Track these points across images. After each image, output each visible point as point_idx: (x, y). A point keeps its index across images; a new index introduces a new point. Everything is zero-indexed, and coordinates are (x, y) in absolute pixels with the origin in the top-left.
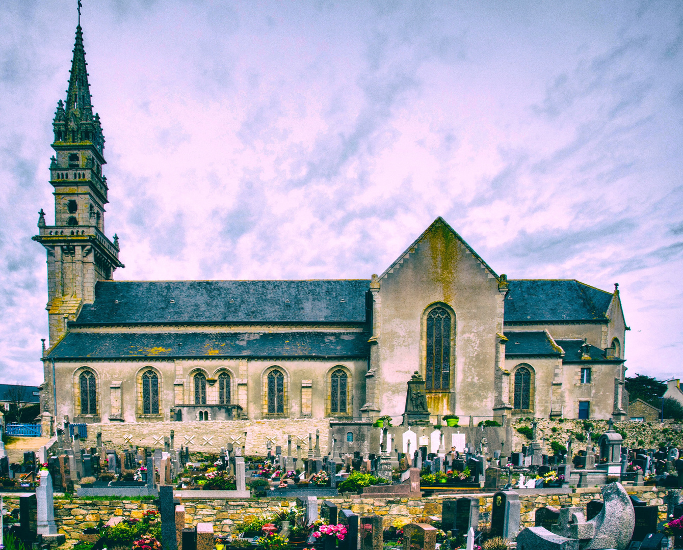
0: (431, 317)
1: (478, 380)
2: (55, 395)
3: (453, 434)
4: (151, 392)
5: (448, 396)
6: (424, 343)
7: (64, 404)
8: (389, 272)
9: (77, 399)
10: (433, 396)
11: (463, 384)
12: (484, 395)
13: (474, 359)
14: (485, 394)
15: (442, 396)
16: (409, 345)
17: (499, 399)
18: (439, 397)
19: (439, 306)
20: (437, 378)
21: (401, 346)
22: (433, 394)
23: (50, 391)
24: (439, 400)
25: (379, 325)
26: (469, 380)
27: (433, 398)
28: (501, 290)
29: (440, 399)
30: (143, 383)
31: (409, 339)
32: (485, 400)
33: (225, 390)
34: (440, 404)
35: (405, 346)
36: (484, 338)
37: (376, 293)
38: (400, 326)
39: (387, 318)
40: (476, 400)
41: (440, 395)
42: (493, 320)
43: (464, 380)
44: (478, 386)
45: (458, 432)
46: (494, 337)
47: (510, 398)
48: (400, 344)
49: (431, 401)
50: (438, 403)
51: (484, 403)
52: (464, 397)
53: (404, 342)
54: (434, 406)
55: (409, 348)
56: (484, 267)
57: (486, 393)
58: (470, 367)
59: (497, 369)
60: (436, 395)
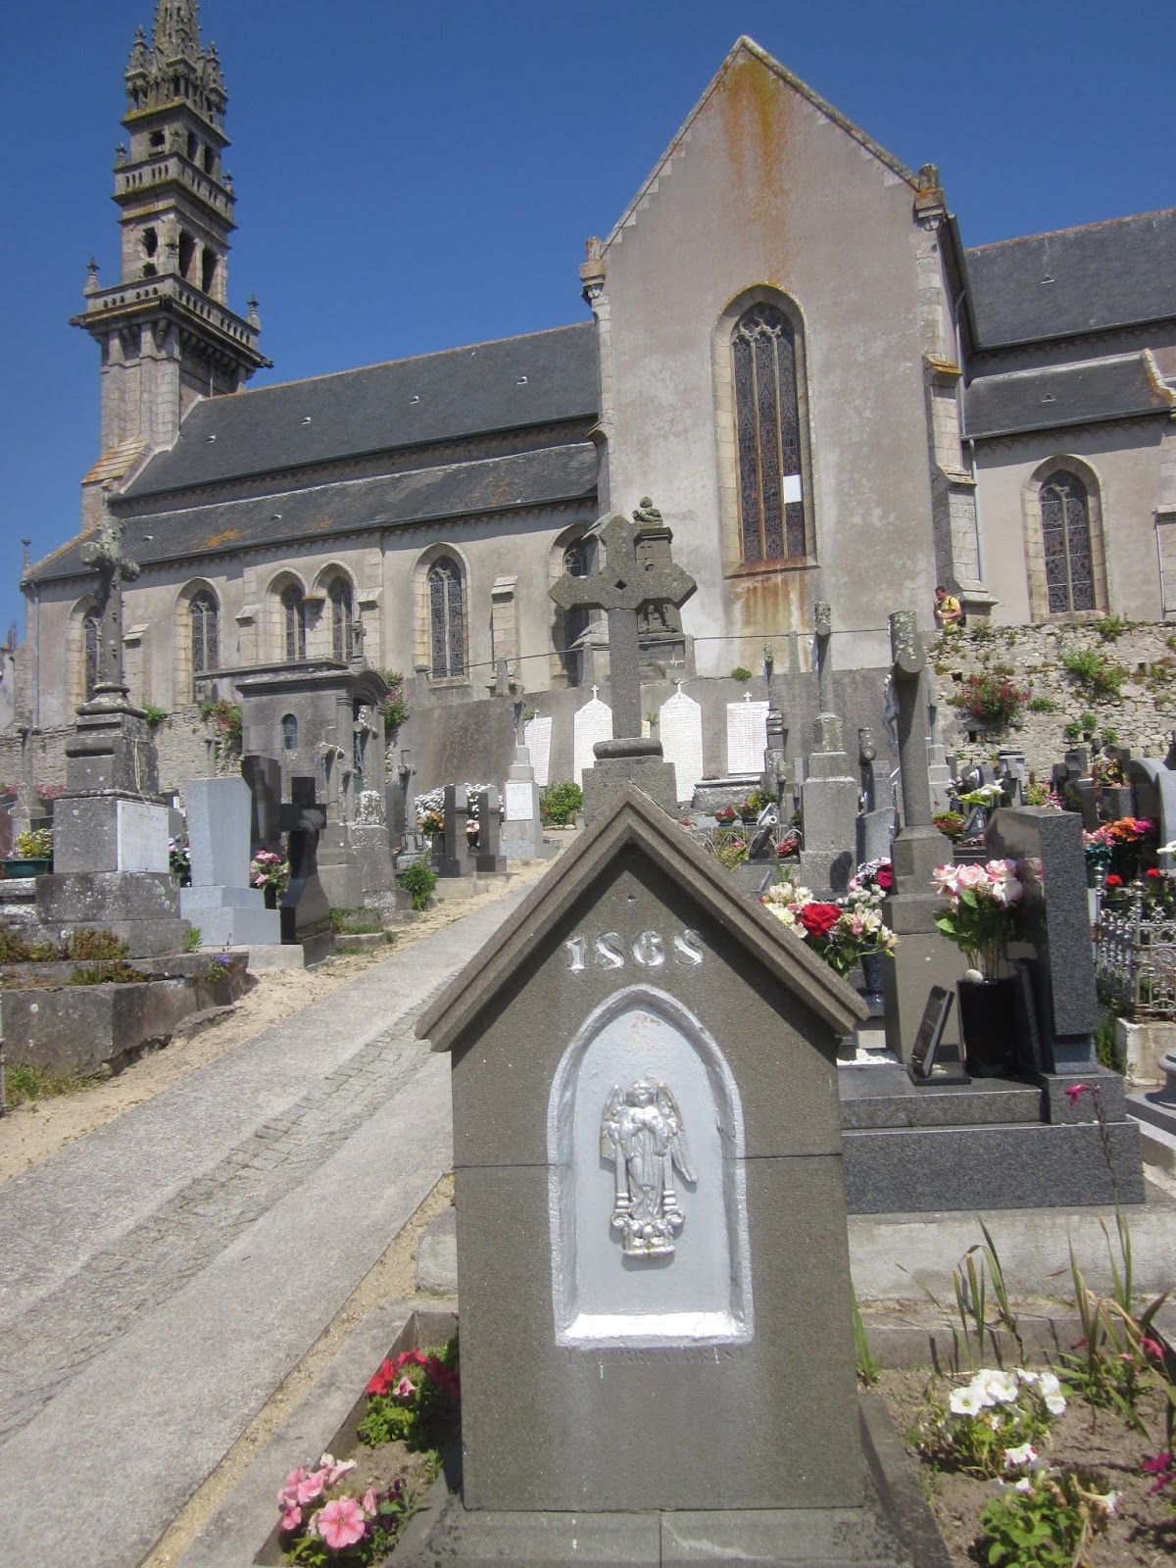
0: (741, 338)
1: (881, 518)
2: (37, 672)
3: (730, 706)
4: (205, 644)
5: (802, 579)
6: (727, 419)
7: (51, 694)
8: (626, 225)
9: (75, 678)
10: (758, 585)
11: (839, 536)
12: (903, 566)
13: (866, 449)
14: (909, 563)
15: (785, 582)
16: (686, 430)
17: (947, 575)
18: (776, 585)
19: (759, 298)
20: (774, 527)
21: (666, 437)
22: (760, 578)
23: (29, 664)
24: (776, 594)
25: (609, 380)
26: (857, 520)
27: (760, 591)
28: (921, 215)
29: (780, 592)
30: (191, 624)
31: (687, 413)
32: (908, 583)
33: (344, 624)
34: (781, 608)
35: (677, 435)
36: (888, 377)
37: (596, 292)
38: (662, 376)
39: (626, 358)
40: (884, 586)
41: (779, 578)
42: (911, 316)
43: (840, 522)
44: (884, 536)
45: (748, 695)
46: (920, 369)
47: (1029, 577)
48: (662, 432)
49: (756, 602)
50: (776, 605)
51: (907, 593)
52: (846, 579)
53: (672, 422)
54: (766, 615)
55: (686, 439)
56: (870, 156)
57: (909, 558)
58: (856, 476)
59: (936, 475)
60: (768, 579)
